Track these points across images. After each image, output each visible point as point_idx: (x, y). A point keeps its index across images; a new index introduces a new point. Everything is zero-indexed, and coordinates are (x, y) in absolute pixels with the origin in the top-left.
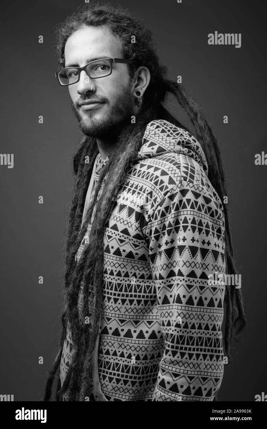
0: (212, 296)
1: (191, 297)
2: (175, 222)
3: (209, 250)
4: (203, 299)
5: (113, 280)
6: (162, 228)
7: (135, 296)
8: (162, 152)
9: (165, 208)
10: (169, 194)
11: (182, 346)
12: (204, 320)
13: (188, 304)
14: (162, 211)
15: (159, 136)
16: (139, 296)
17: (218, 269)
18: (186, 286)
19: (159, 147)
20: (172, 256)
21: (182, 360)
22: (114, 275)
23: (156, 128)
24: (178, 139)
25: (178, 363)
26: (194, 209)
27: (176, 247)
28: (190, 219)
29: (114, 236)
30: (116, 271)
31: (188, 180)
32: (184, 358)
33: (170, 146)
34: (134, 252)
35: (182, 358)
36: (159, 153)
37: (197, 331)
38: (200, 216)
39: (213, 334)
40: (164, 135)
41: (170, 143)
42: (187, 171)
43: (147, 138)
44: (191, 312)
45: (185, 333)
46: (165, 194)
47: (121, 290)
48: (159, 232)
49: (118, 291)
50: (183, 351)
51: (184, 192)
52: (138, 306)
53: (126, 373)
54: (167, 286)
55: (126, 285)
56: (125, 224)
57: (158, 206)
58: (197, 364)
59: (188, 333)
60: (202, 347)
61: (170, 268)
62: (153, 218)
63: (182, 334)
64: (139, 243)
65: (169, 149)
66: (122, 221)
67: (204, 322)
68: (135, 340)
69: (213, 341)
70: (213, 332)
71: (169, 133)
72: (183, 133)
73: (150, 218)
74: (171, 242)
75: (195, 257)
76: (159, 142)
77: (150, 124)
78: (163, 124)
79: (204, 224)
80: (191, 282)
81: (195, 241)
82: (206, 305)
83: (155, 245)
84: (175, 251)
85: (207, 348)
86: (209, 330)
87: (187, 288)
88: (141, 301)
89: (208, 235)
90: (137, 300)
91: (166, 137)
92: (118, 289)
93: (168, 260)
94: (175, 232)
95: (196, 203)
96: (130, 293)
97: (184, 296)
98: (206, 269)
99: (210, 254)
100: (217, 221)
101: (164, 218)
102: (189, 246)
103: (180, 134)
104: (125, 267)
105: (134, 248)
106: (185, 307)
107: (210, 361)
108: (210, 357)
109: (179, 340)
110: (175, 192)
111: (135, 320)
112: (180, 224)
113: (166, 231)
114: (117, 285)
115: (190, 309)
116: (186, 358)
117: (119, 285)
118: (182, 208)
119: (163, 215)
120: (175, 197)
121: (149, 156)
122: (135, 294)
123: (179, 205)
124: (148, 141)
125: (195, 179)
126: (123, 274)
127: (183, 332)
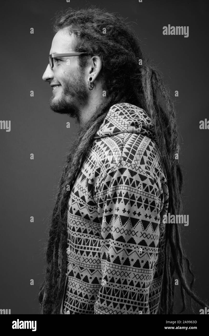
0: (138, 258)
1: (118, 257)
2: (113, 195)
3: (139, 220)
4: (130, 260)
5: (74, 235)
6: (105, 198)
7: (91, 249)
8: (118, 133)
9: (107, 183)
10: (110, 172)
11: (108, 296)
12: (130, 277)
13: (115, 263)
14: (105, 185)
15: (117, 119)
16: (94, 249)
17: (147, 236)
18: (114, 248)
19: (116, 128)
20: (110, 222)
21: (108, 307)
22: (75, 231)
23: (116, 111)
24: (132, 121)
25: (104, 309)
26: (129, 185)
27: (114, 215)
28: (123, 193)
29: (76, 200)
30: (77, 228)
31: (127, 160)
32: (110, 306)
33: (124, 127)
34: (90, 215)
35: (108, 305)
36: (115, 133)
37: (122, 285)
38: (134, 190)
39: (137, 289)
40: (122, 117)
41: (125, 124)
42: (128, 152)
43: (108, 119)
44: (118, 269)
45: (111, 286)
46: (107, 172)
47: (80, 244)
48: (103, 202)
49: (78, 244)
50: (109, 300)
51: (122, 171)
52: (93, 257)
53: (83, 309)
54: (106, 245)
55: (84, 240)
56: (84, 192)
57: (102, 180)
58: (120, 312)
59: (114, 286)
60: (126, 299)
61: (108, 231)
62: (99, 190)
63: (109, 287)
64: (93, 209)
65: (123, 129)
66: (82, 189)
67: (129, 279)
68: (91, 285)
69: (137, 296)
70: (137, 288)
71: (126, 115)
72: (139, 115)
73: (97, 189)
74: (109, 211)
75: (125, 225)
76: (116, 123)
77: (112, 107)
78: (122, 107)
79: (136, 198)
80: (119, 245)
81: (126, 212)
82: (133, 265)
83: (100, 211)
84: (113, 218)
85: (131, 300)
86: (133, 286)
87: (115, 250)
88: (96, 253)
89: (139, 207)
90: (92, 252)
91: (123, 119)
92: (78, 243)
93: (107, 225)
94: (113, 203)
95: (131, 180)
96: (87, 247)
97: (112, 256)
98: (135, 235)
99: (140, 223)
100: (151, 195)
101: (106, 191)
102: (120, 216)
103: (136, 116)
104: (84, 225)
105: (90, 212)
106: (113, 265)
107: (133, 311)
108: (133, 308)
109: (106, 291)
110: (115, 170)
111: (91, 269)
112: (117, 197)
113: (106, 201)
114: (77, 239)
115: (117, 267)
116: (111, 307)
117: (79, 239)
118: (120, 184)
119: (105, 188)
120: (115, 174)
121: (108, 135)
122: (91, 247)
123: (117, 181)
124: (109, 122)
125: (135, 159)
126: (82, 231)
127: (110, 285)
